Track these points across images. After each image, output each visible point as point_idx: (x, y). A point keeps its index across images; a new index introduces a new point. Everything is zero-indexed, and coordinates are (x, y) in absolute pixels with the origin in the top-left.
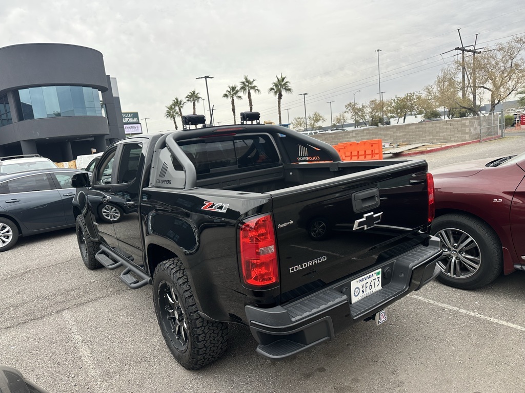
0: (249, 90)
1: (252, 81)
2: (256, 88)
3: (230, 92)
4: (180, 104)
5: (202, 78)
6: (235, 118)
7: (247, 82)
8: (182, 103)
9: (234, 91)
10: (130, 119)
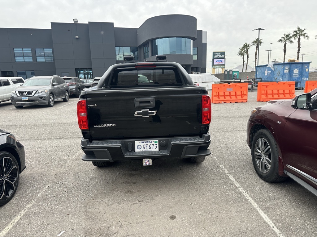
0: (299, 37)
1: (303, 30)
2: (306, 35)
3: (284, 38)
4: (248, 46)
5: (256, 30)
6: (285, 56)
7: (299, 31)
8: (249, 46)
9: (288, 38)
10: (219, 56)
